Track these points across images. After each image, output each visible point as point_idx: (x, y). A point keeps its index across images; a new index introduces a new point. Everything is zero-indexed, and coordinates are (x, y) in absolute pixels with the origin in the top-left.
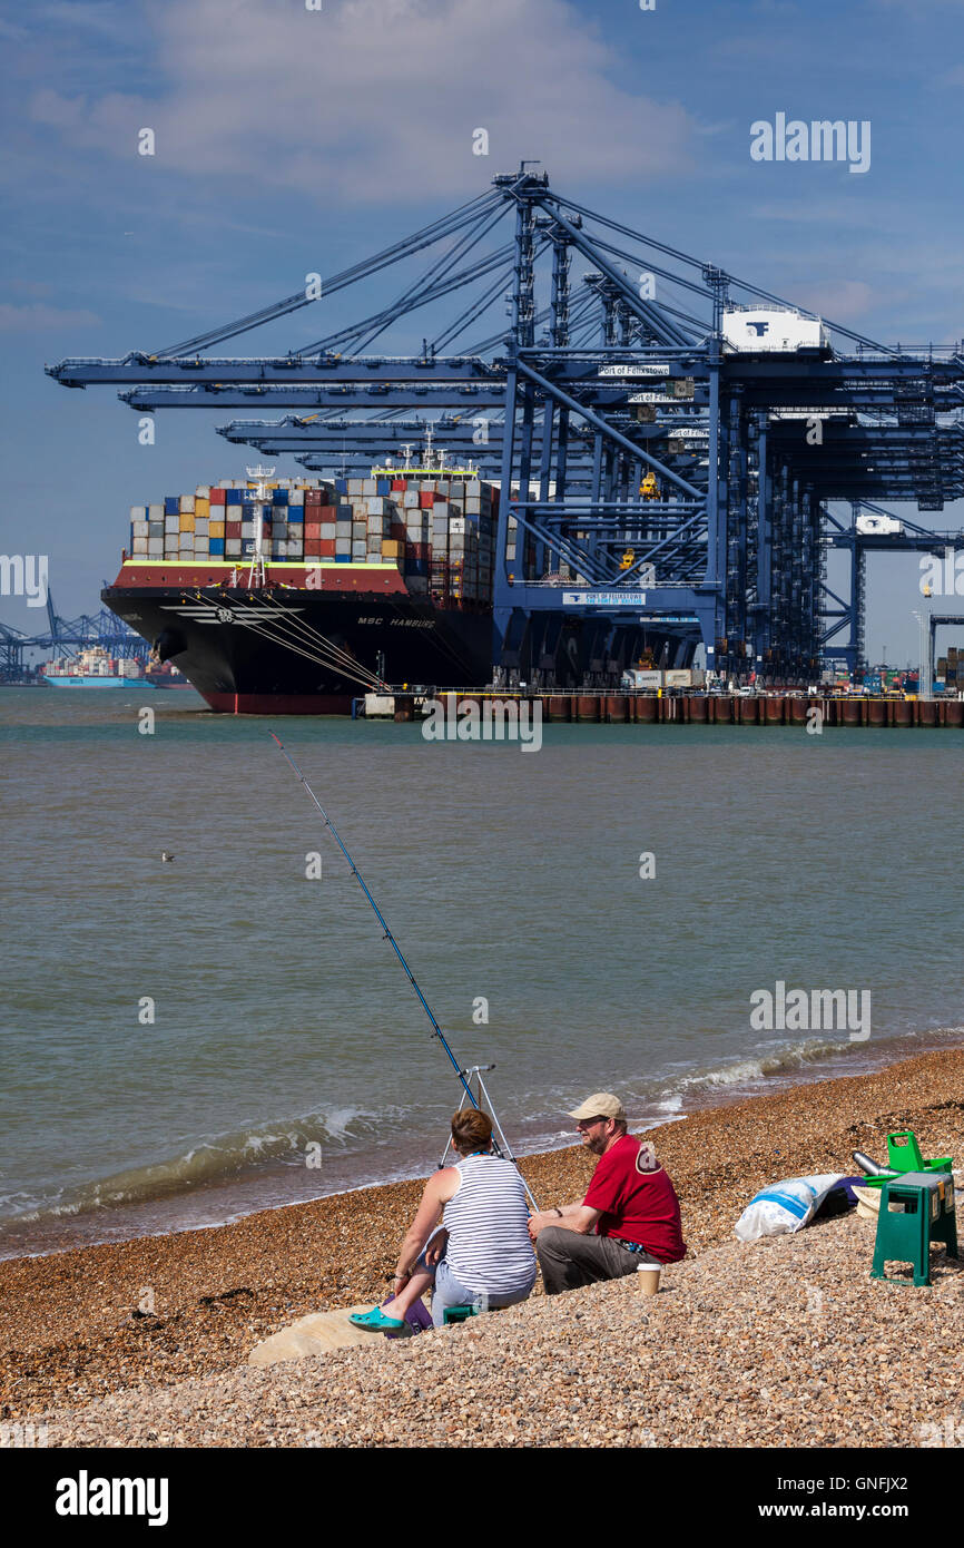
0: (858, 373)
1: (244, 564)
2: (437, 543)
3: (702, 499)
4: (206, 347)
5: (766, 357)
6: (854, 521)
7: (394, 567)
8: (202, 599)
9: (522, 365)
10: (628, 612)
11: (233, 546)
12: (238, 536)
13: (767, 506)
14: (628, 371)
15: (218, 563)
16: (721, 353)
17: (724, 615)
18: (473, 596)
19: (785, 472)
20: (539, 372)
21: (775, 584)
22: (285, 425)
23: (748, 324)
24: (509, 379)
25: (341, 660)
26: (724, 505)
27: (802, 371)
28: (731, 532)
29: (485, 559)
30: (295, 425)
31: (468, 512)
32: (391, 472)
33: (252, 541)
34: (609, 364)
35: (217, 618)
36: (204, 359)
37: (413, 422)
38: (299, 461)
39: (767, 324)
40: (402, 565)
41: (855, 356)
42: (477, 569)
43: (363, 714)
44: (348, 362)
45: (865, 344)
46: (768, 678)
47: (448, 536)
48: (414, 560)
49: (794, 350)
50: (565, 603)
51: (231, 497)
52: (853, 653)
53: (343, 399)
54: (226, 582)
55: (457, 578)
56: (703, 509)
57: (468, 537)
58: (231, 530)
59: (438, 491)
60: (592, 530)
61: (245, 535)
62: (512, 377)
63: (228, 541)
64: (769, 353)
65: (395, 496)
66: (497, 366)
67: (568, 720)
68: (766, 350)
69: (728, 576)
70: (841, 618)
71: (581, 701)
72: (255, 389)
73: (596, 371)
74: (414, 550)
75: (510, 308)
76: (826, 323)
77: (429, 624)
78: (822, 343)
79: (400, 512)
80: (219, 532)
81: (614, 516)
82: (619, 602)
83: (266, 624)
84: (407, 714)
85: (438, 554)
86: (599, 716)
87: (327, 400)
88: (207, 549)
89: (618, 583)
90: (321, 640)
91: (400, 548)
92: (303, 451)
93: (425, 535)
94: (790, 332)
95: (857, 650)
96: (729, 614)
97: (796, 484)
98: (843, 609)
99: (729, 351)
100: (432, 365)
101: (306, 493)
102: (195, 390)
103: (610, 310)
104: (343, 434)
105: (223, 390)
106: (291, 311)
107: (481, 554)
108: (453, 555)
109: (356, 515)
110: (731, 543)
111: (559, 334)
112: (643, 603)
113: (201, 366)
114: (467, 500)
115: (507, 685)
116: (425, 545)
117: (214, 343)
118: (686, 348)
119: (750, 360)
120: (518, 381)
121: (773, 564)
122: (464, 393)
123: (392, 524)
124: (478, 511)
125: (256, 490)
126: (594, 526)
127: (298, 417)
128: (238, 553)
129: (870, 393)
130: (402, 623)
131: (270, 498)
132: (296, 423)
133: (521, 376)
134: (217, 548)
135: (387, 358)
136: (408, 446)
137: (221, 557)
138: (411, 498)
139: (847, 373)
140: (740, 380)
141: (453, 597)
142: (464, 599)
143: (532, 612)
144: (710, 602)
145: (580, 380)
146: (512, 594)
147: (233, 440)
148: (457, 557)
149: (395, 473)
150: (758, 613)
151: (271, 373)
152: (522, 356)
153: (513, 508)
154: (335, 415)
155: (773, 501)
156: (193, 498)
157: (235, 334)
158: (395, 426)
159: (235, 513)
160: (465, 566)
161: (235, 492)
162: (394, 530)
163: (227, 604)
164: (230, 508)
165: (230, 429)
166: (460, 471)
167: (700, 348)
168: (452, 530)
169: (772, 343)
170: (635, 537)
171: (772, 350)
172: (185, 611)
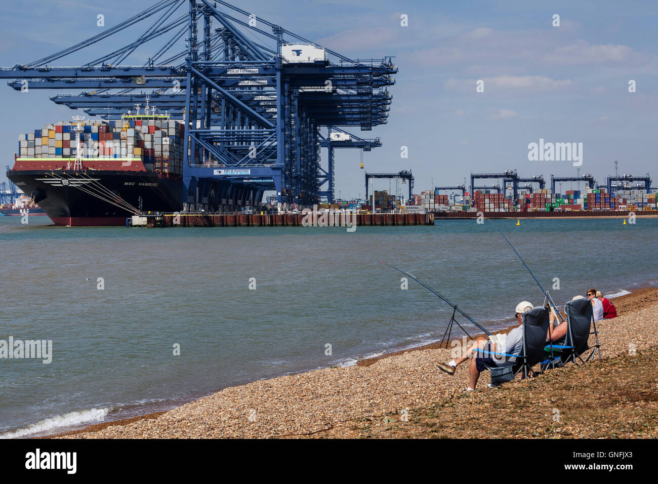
0: (341, 72)
1: (72, 159)
2: (157, 148)
3: (274, 128)
4: (49, 62)
5: (301, 65)
6: (329, 135)
7: (140, 159)
8: (54, 175)
9: (193, 69)
10: (241, 178)
11: (67, 151)
12: (68, 146)
13: (298, 129)
14: (240, 72)
15: (60, 159)
16: (281, 64)
17: (284, 178)
18: (173, 171)
19: (304, 115)
20: (201, 72)
21: (302, 164)
22: (82, 95)
23: (293, 51)
24: (188, 76)
25: (117, 200)
26: (283, 130)
27: (317, 71)
28: (286, 142)
29: (177, 155)
30: (86, 96)
31: (170, 134)
32: (130, 116)
33: (75, 149)
34: (232, 69)
35: (62, 184)
36: (49, 67)
37: (140, 94)
38: (86, 111)
39: (301, 51)
40: (143, 160)
41: (339, 64)
42: (174, 160)
43: (131, 225)
44: (114, 69)
45: (344, 59)
46: (300, 206)
47: (162, 145)
48: (148, 156)
49: (313, 62)
50: (214, 174)
51: (65, 129)
52: (330, 194)
53: (109, 85)
54: (64, 167)
55: (166, 164)
56: (275, 132)
57: (171, 146)
58: (65, 144)
59: (156, 125)
60: (222, 142)
61: (72, 146)
62: (189, 75)
63: (64, 149)
64: (302, 63)
65: (138, 128)
66: (182, 70)
67: (223, 226)
68: (301, 62)
69: (285, 161)
70: (324, 178)
71: (228, 217)
72: (70, 80)
73: (226, 72)
74: (148, 152)
75: (187, 44)
76: (327, 50)
77: (155, 185)
78: (325, 59)
79: (141, 135)
80: (60, 145)
81: (230, 136)
82: (239, 173)
83: (83, 186)
84: (152, 225)
85: (157, 153)
86: (236, 224)
87: (103, 85)
88: (54, 153)
89: (238, 165)
90: (109, 192)
91: (142, 151)
92: (88, 107)
93: (152, 145)
94: (311, 54)
95: (331, 192)
96: (286, 178)
97: (308, 119)
98: (325, 174)
99: (285, 62)
100: (152, 69)
101: (99, 127)
102: (43, 81)
103: (227, 44)
104: (109, 100)
105: (56, 81)
106: (88, 45)
107: (176, 153)
108: (164, 154)
109: (122, 137)
110: (286, 147)
111: (207, 55)
112: (249, 174)
113: (48, 71)
114: (169, 129)
115: (189, 211)
116: (153, 150)
117: (53, 60)
118: (265, 61)
119: (294, 67)
120: (192, 77)
121: (301, 156)
122: (165, 81)
123: (138, 141)
124: (174, 134)
125: (77, 126)
126: (222, 140)
127: (87, 92)
128: (69, 154)
129: (344, 80)
130: (143, 184)
131: (83, 129)
132: (86, 95)
133: (193, 74)
134: (59, 152)
135: (132, 66)
136: (138, 105)
137: (61, 156)
138: (144, 129)
139: (336, 72)
140: (289, 75)
141: (165, 172)
142: (170, 173)
143: (199, 178)
144: (279, 173)
145: (219, 76)
146: (190, 171)
147: (58, 103)
148: (166, 155)
149: (132, 117)
150: (296, 177)
151: (80, 73)
152: (193, 65)
153: (191, 133)
154: (103, 91)
155: (300, 128)
156: (47, 130)
157: (62, 56)
158: (132, 96)
159: (67, 136)
160: (169, 158)
161: (67, 127)
162: (139, 143)
163: (66, 177)
164: (65, 134)
165: (56, 98)
166: (162, 116)
167: (272, 61)
168: (164, 143)
169: (303, 59)
170: (238, 144)
171: (303, 62)
172: (47, 181)
